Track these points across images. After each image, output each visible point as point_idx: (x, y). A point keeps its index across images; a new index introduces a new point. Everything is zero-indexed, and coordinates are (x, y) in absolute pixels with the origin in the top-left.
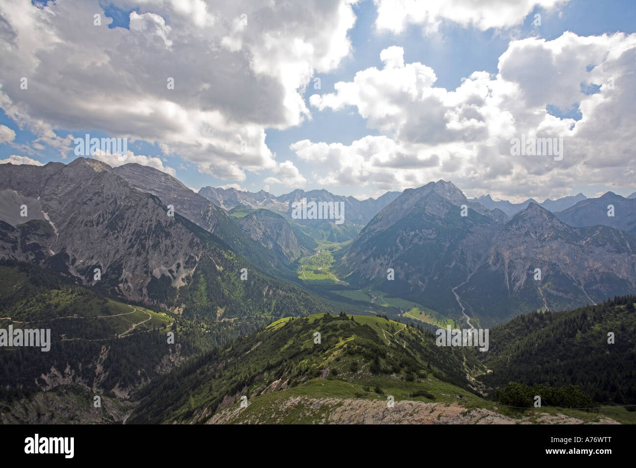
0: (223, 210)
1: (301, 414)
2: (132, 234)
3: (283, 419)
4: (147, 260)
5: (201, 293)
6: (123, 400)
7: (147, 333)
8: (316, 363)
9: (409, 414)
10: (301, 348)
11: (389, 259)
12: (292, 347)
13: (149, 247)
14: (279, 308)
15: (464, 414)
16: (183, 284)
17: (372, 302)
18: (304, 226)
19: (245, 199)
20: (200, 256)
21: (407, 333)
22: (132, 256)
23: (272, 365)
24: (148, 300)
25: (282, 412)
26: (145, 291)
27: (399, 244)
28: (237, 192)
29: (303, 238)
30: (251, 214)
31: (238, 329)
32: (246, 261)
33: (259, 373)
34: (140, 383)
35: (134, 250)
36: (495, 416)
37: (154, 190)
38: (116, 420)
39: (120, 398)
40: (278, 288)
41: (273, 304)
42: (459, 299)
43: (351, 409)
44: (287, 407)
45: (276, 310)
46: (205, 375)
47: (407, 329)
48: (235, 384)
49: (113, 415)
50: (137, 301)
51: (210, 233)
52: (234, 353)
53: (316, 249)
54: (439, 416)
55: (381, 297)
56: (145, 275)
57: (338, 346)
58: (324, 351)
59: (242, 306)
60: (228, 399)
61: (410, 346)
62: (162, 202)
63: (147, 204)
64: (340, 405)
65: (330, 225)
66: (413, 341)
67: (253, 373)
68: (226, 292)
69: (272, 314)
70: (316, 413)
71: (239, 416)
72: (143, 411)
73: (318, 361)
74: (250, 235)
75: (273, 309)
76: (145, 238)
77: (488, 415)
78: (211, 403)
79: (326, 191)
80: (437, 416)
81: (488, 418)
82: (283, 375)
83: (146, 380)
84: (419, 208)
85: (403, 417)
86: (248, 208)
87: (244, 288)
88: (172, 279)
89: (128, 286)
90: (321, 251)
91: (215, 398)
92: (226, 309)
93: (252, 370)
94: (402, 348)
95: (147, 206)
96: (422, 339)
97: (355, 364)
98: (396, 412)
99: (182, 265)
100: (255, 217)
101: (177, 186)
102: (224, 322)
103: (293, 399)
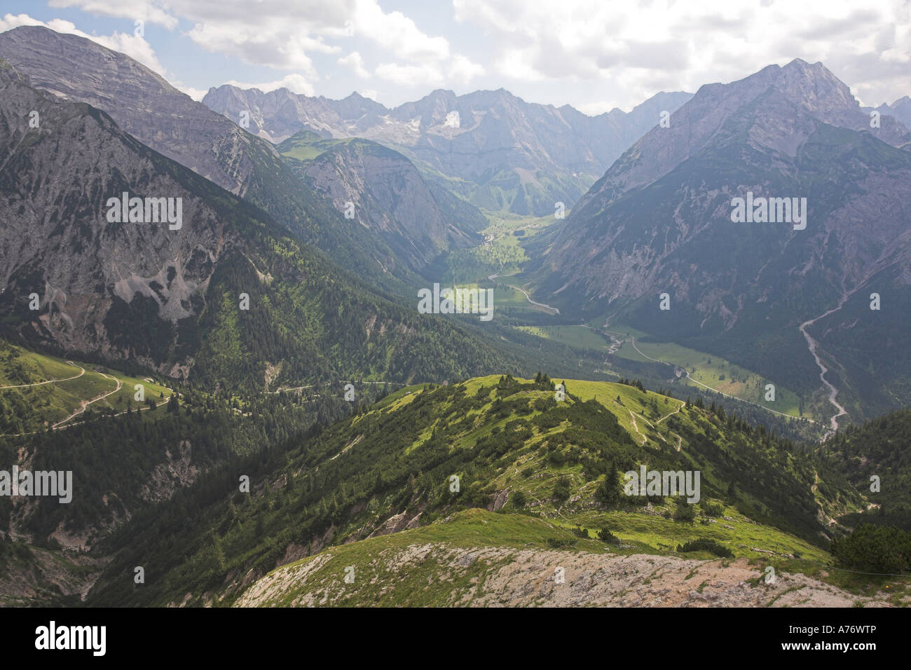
0: (264, 143)
1: (429, 579)
2: (57, 202)
3: (392, 588)
4: (97, 262)
5: (227, 333)
6: (76, 555)
7: (114, 420)
8: (481, 479)
9: (642, 581)
10: (449, 450)
11: (653, 254)
12: (428, 445)
13: (99, 233)
14: (402, 364)
15: (754, 583)
16: (186, 314)
17: (611, 352)
18: (457, 179)
19: (316, 116)
20: (219, 249)
21: (686, 419)
22: (64, 251)
23: (386, 484)
24: (110, 350)
25: (391, 573)
26: (101, 330)
27: (679, 221)
28: (295, 99)
29: (454, 207)
30: (331, 150)
31: (312, 409)
32: (323, 259)
33: (359, 499)
34: (109, 521)
35: (66, 238)
36: (818, 588)
37: (95, 96)
38: (67, 593)
39: (71, 551)
40: (397, 320)
41: (389, 355)
42: (816, 348)
43: (531, 569)
44: (402, 564)
45: (394, 367)
46: (245, 503)
47: (687, 412)
48: (310, 521)
49: (58, 583)
50: (85, 352)
51: (238, 198)
52: (305, 458)
53: (483, 233)
54: (703, 585)
55: (632, 340)
56: (97, 296)
57: (528, 444)
58: (500, 455)
59: (319, 360)
60: (296, 550)
61: (692, 448)
62: (118, 124)
63: (83, 130)
64: (509, 560)
65: (517, 175)
66: (700, 437)
67: (347, 500)
68: (284, 331)
69: (387, 378)
70: (461, 575)
71: (307, 581)
72: (122, 576)
73: (485, 476)
74: (330, 201)
75: (387, 366)
76: (88, 212)
77: (804, 586)
78: (261, 558)
79: (508, 92)
80: (698, 585)
81: (802, 592)
82: (411, 504)
83: (121, 515)
84: (734, 131)
85: (632, 585)
86: (323, 138)
87: (323, 322)
88: (161, 304)
89: (62, 320)
90: (496, 237)
91: (268, 549)
92: (285, 367)
93: (344, 494)
94: (674, 451)
95: (84, 134)
96: (721, 433)
97: (565, 483)
98: (618, 576)
99: (180, 271)
100: (340, 158)
101: (149, 86)
102: (282, 393)
103: (415, 548)
